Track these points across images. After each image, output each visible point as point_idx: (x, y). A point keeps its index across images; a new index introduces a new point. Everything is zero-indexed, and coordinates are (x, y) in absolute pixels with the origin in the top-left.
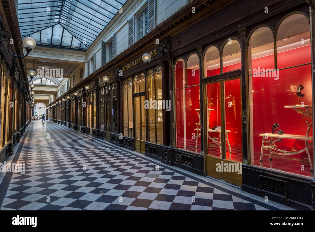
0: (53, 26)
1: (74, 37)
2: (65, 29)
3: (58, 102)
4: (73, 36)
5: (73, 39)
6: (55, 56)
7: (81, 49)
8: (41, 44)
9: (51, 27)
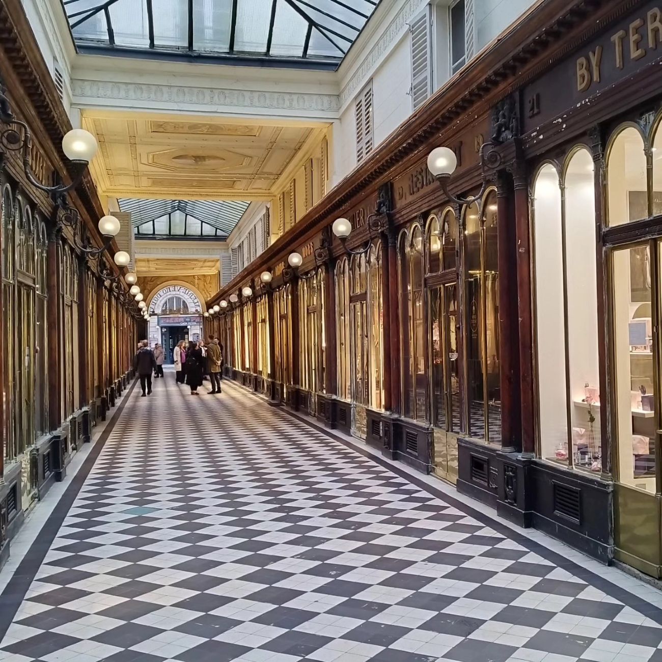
3: (229, 302)
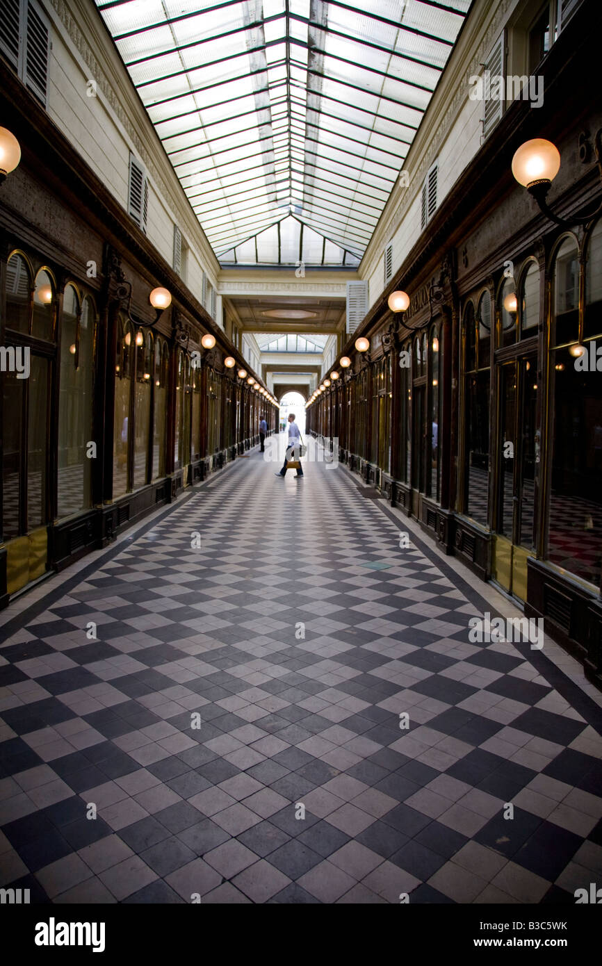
0: (278, 223)
1: (326, 240)
2: (304, 226)
4: (325, 238)
5: (326, 243)
6: (289, 287)
7: (348, 266)
8: (258, 264)
9: (276, 225)
